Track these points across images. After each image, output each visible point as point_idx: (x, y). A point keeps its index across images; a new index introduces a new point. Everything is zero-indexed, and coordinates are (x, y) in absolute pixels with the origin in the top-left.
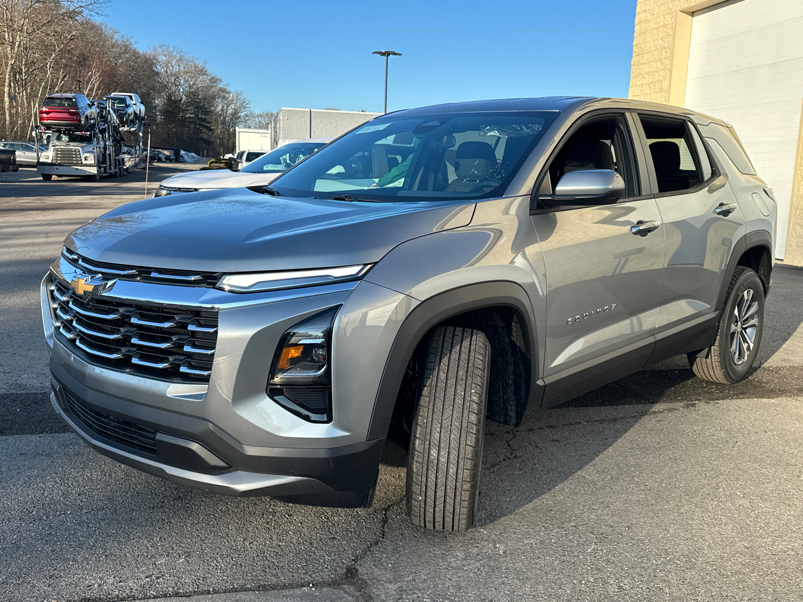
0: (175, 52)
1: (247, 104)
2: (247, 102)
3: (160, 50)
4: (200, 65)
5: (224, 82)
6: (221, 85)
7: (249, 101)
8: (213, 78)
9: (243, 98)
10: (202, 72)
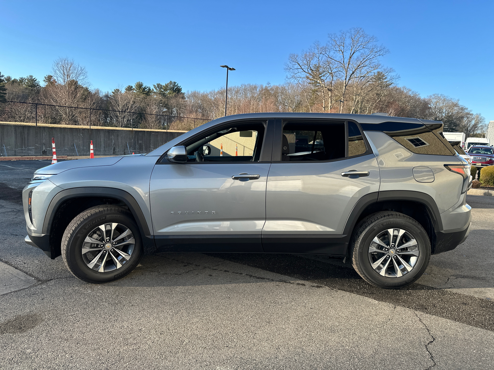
0: (441, 97)
1: (483, 120)
2: (483, 119)
3: (433, 97)
4: (455, 101)
5: (469, 109)
6: (466, 111)
7: (484, 118)
8: (462, 108)
9: (480, 117)
10: (456, 105)
